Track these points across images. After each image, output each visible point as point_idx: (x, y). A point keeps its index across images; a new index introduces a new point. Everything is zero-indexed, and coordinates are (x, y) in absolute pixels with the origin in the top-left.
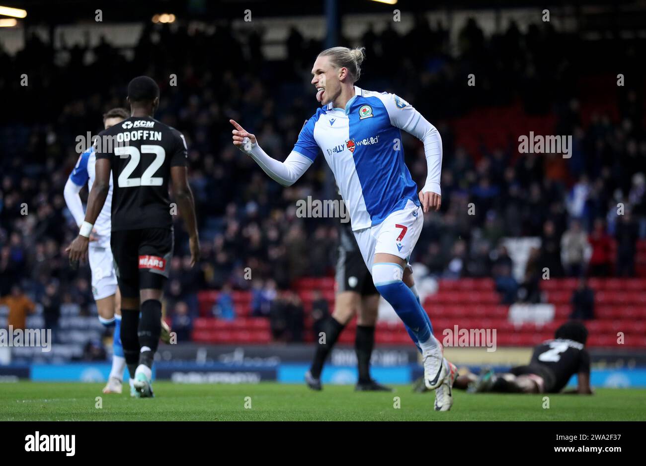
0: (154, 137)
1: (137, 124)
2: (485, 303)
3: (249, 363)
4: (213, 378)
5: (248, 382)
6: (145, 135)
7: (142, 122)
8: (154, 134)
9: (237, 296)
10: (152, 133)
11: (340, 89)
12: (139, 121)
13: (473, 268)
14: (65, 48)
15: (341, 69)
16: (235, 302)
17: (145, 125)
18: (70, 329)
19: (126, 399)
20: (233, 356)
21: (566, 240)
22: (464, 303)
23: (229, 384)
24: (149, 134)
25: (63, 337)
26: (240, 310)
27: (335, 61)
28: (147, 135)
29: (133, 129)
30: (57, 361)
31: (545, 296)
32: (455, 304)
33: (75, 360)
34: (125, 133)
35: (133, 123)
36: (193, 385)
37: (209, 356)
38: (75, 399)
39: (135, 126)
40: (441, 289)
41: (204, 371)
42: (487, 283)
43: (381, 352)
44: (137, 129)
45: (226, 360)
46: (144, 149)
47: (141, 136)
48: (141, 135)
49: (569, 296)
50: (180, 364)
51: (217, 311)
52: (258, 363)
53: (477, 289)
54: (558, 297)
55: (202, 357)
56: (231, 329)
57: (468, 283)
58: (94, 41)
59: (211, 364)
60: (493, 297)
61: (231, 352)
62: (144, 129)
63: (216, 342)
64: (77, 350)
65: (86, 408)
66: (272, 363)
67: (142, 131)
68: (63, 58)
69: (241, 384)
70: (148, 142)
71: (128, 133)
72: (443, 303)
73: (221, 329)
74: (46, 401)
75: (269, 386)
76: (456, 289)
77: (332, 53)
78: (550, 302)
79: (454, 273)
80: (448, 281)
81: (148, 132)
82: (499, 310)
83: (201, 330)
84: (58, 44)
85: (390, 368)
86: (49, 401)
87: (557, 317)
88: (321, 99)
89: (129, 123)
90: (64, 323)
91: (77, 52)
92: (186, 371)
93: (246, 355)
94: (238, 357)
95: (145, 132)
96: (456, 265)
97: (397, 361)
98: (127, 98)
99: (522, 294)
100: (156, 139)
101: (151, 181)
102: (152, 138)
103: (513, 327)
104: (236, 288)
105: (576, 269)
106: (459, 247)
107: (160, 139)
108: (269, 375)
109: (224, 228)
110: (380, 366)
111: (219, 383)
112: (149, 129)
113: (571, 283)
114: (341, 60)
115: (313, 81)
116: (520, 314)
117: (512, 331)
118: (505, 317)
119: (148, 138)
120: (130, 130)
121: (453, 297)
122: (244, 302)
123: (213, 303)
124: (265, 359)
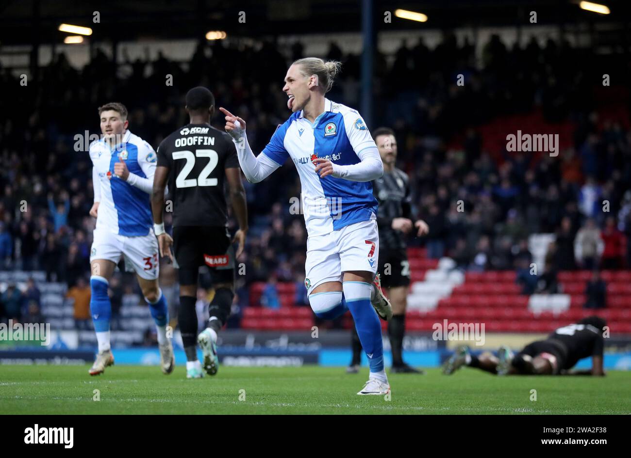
0: (207, 142)
1: (194, 130)
2: (507, 294)
3: (293, 348)
4: (261, 362)
5: (292, 365)
6: (200, 141)
7: (198, 128)
8: (208, 139)
9: (282, 287)
10: (206, 138)
11: (308, 96)
12: (195, 128)
13: (496, 261)
14: (127, 62)
15: (310, 78)
16: (280, 293)
17: (200, 131)
18: (131, 317)
19: (182, 380)
20: (278, 342)
21: (581, 236)
22: (488, 294)
23: (274, 367)
24: (203, 139)
25: (125, 324)
26: (284, 299)
27: (305, 69)
28: (202, 141)
29: (189, 135)
30: (120, 346)
31: (561, 287)
32: (480, 294)
33: (135, 345)
34: (183, 139)
35: (190, 130)
36: (242, 368)
37: (256, 342)
38: (136, 381)
39: (191, 133)
40: (467, 281)
41: (252, 355)
42: (509, 275)
43: (413, 338)
44: (192, 135)
45: (272, 345)
46: (199, 153)
47: (196, 142)
48: (196, 140)
49: (583, 287)
50: (230, 349)
51: (264, 301)
52: (301, 348)
53: (500, 281)
54: (573, 287)
55: (250, 342)
56: (277, 317)
57: (492, 276)
58: (154, 56)
59: (258, 349)
60: (514, 288)
61: (277, 338)
62: (198, 135)
63: (263, 329)
64: (137, 337)
65: (147, 389)
66: (314, 348)
67: (197, 137)
68: (126, 71)
69: (285, 367)
70: (202, 147)
71: (185, 139)
72: (469, 294)
73: (269, 317)
74: (110, 382)
75: (311, 369)
76: (481, 281)
77: (304, 63)
78: (566, 292)
79: (479, 266)
80: (474, 273)
81: (202, 138)
82: (520, 300)
83: (250, 317)
84: (121, 58)
85: (421, 352)
86: (113, 382)
87: (572, 306)
88: (291, 105)
89: (187, 129)
90: (125, 311)
91: (139, 65)
92: (236, 356)
93: (290, 342)
94: (283, 342)
95: (200, 138)
96: (481, 259)
97: (428, 346)
98: (186, 107)
99: (541, 285)
100: (209, 144)
101: (207, 182)
102: (205, 143)
103: (532, 314)
104: (281, 280)
105: (589, 262)
106: (484, 243)
107: (213, 144)
108: (311, 359)
109: (271, 225)
110: (412, 350)
111: (266, 366)
112: (203, 135)
113: (584, 275)
114: (312, 69)
115: (285, 88)
116: (539, 303)
117: (532, 318)
118: (525, 306)
119: (202, 143)
120: (187, 137)
121: (478, 288)
122: (289, 293)
123: (260, 293)
124: (307, 345)
